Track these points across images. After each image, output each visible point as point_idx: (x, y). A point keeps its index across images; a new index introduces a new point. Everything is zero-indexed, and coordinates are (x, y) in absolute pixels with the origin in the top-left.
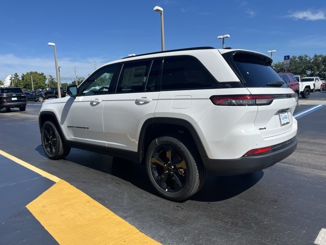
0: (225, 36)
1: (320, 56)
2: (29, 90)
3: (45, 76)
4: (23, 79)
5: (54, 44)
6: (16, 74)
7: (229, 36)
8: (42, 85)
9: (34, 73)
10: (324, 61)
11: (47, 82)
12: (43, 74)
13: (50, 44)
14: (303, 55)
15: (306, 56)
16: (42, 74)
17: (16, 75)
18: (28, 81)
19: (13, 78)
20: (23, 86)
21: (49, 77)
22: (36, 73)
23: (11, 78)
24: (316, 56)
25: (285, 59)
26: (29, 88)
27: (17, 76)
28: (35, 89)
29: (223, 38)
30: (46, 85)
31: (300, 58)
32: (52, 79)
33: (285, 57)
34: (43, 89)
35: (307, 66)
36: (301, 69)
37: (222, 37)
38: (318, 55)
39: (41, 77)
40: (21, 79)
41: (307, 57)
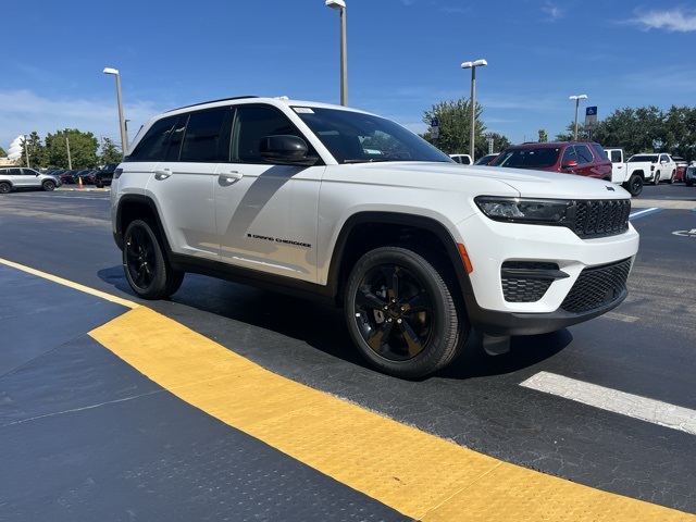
0: (477, 62)
1: (681, 110)
2: (62, 169)
3: (95, 140)
4: (48, 145)
5: (116, 72)
6: (35, 133)
7: (485, 62)
8: (90, 158)
9: (72, 132)
10: (691, 121)
11: (99, 152)
12: (92, 135)
13: (108, 70)
14: (647, 108)
15: (654, 109)
16: (90, 135)
17: (34, 136)
18: (60, 148)
19: (28, 143)
20: (48, 161)
21: (105, 142)
22: (77, 132)
23: (24, 142)
24: (674, 109)
25: (587, 114)
26: (62, 165)
27: (37, 138)
28: (75, 165)
29: (474, 67)
30: (97, 158)
31: (641, 113)
32: (111, 147)
33: (588, 109)
34: (91, 167)
35: (654, 130)
36: (642, 137)
37: (470, 64)
38: (678, 107)
39: (86, 141)
40: (44, 144)
41: (656, 111)
